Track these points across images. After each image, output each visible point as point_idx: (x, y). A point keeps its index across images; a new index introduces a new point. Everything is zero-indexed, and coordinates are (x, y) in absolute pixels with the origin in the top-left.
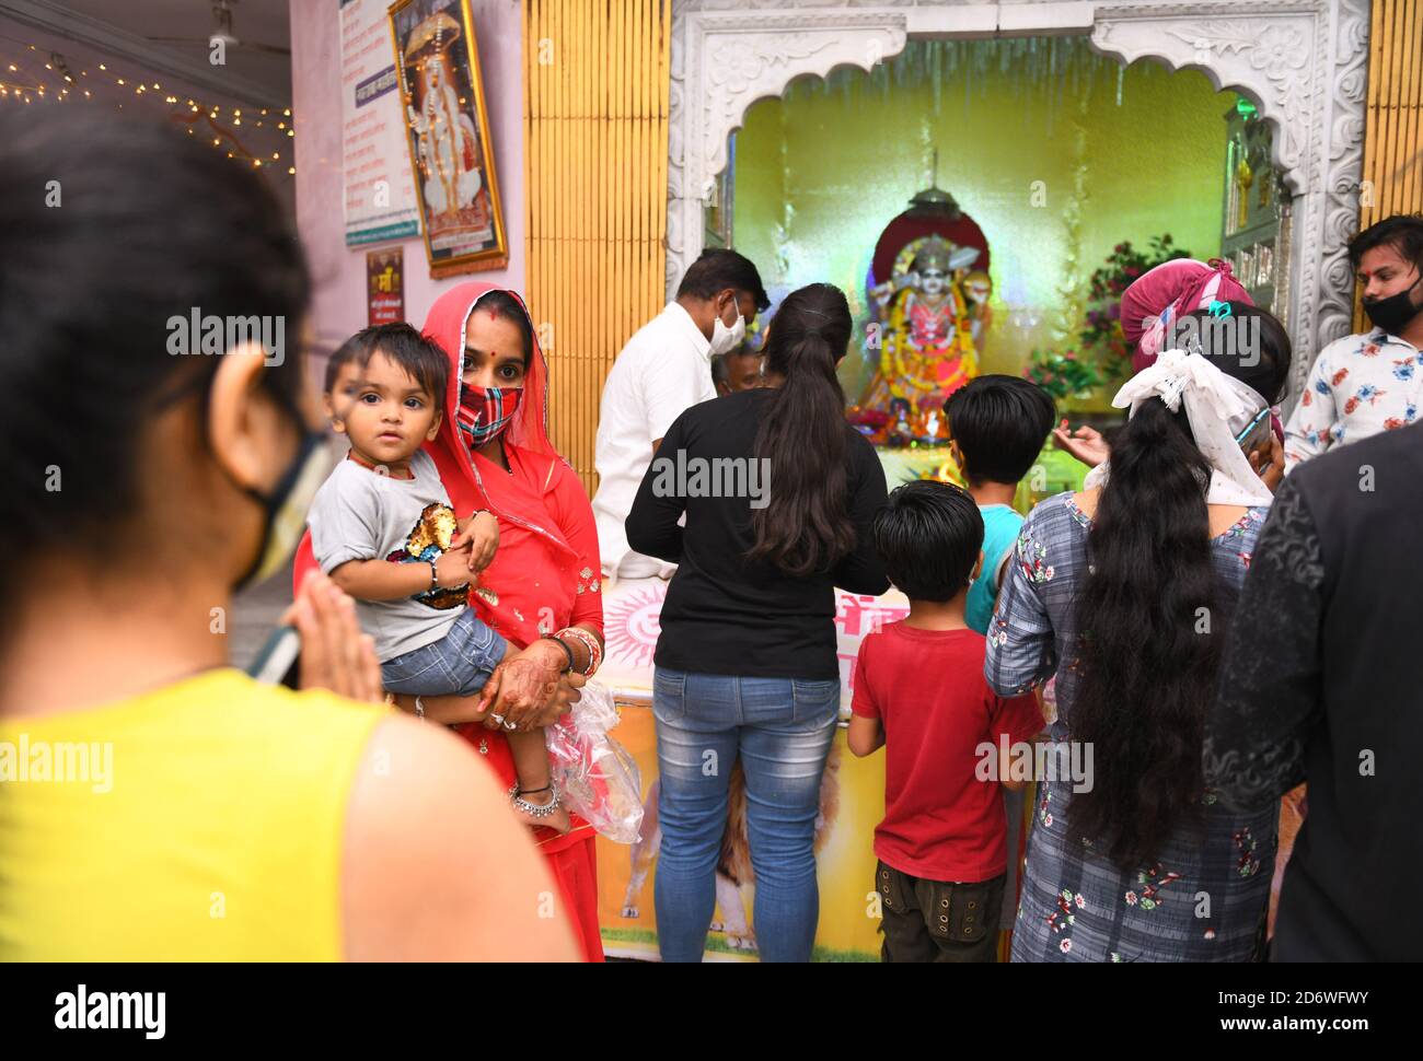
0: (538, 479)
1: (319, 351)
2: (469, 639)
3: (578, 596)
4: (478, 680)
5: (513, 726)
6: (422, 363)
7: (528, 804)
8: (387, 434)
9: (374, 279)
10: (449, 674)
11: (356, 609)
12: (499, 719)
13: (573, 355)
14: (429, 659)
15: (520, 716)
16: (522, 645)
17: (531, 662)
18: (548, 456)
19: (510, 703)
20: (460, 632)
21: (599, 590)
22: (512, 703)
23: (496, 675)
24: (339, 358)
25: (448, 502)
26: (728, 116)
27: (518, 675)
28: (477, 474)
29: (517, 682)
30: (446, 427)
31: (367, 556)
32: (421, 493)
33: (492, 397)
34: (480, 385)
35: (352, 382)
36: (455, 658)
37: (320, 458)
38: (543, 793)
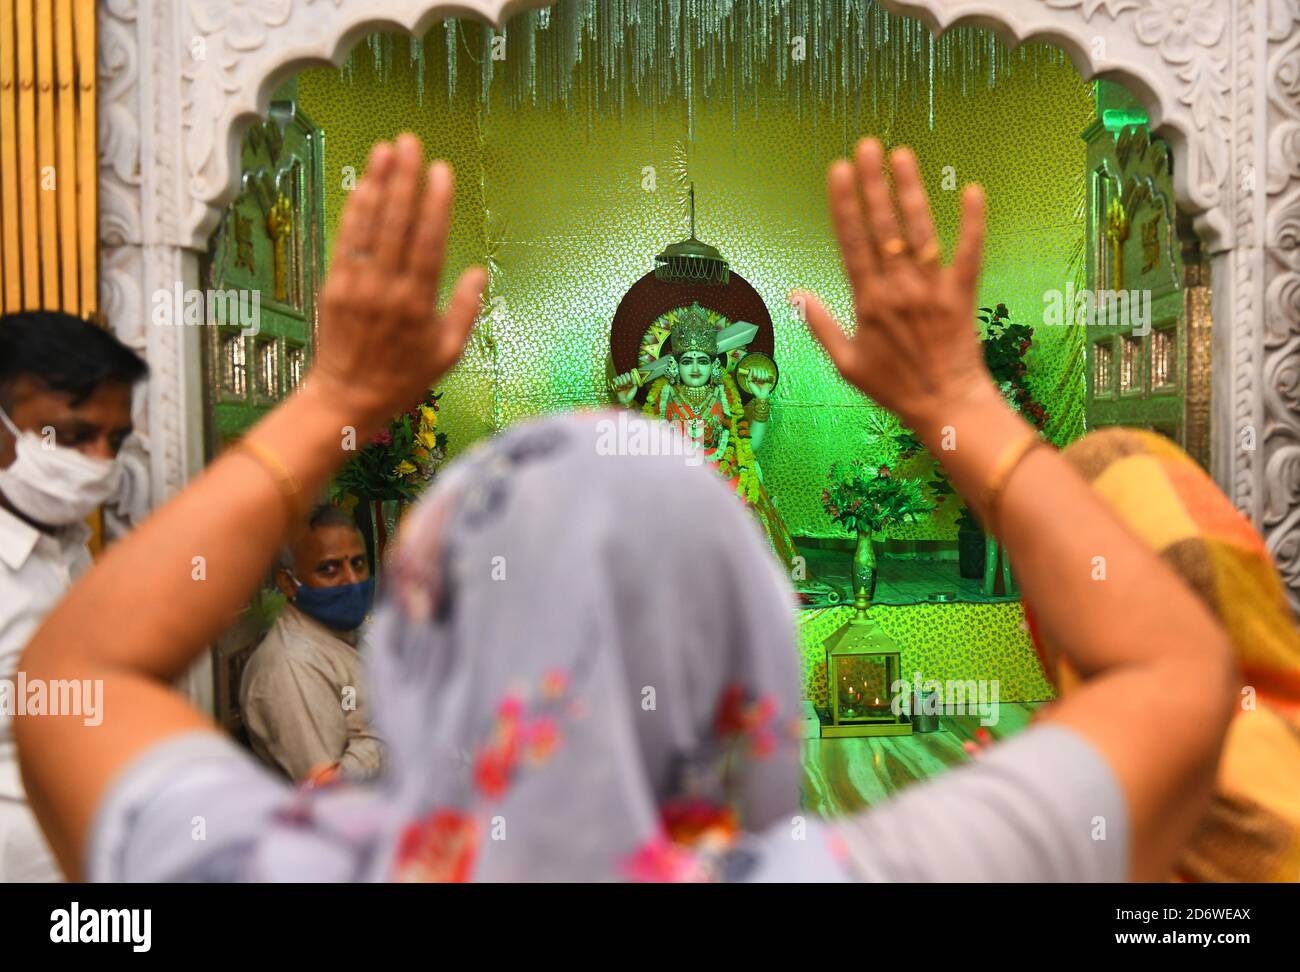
26: (229, 93)
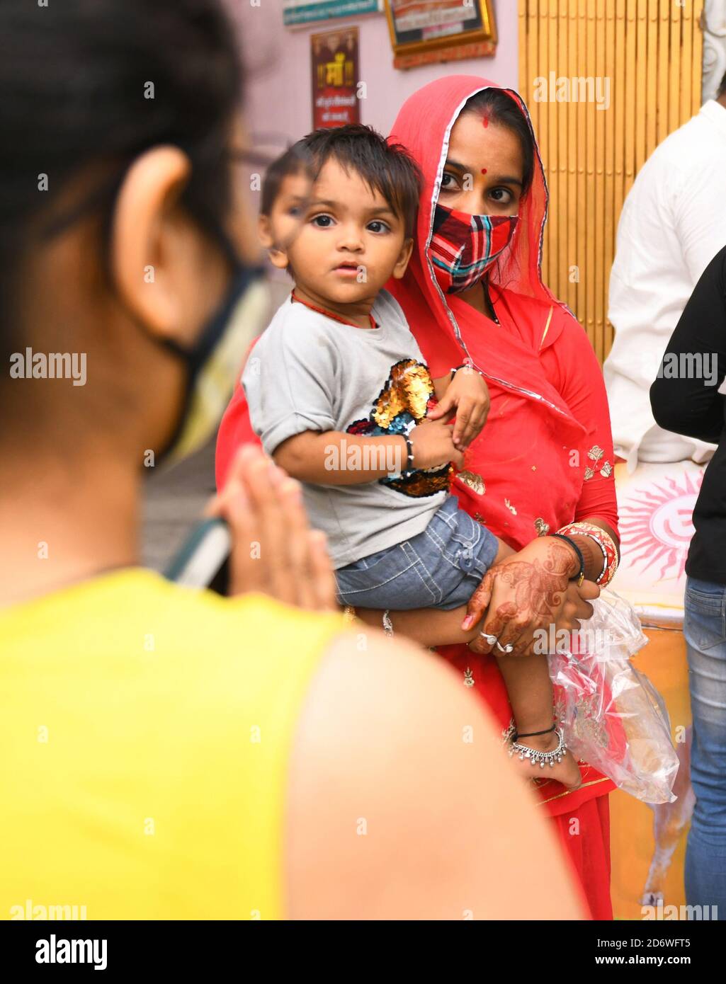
0: (533, 331)
1: (255, 160)
2: (453, 535)
3: (585, 483)
4: (464, 590)
5: (509, 649)
6: (388, 176)
7: (529, 750)
8: (345, 266)
9: (320, 69)
10: (427, 580)
11: (305, 495)
12: (491, 639)
13: (581, 169)
14: (402, 562)
15: (518, 635)
16: (517, 546)
17: (532, 566)
18: (543, 303)
19: (506, 619)
20: (441, 526)
21: (612, 475)
22: (508, 619)
23: (487, 582)
24: (280, 169)
25: (420, 358)
27: (515, 582)
28: (455, 324)
29: (514, 592)
30: (416, 262)
31: (324, 428)
32: (389, 347)
33: (480, 228)
34: (465, 211)
35: (297, 198)
36: (435, 560)
37: (256, 299)
38: (547, 736)
